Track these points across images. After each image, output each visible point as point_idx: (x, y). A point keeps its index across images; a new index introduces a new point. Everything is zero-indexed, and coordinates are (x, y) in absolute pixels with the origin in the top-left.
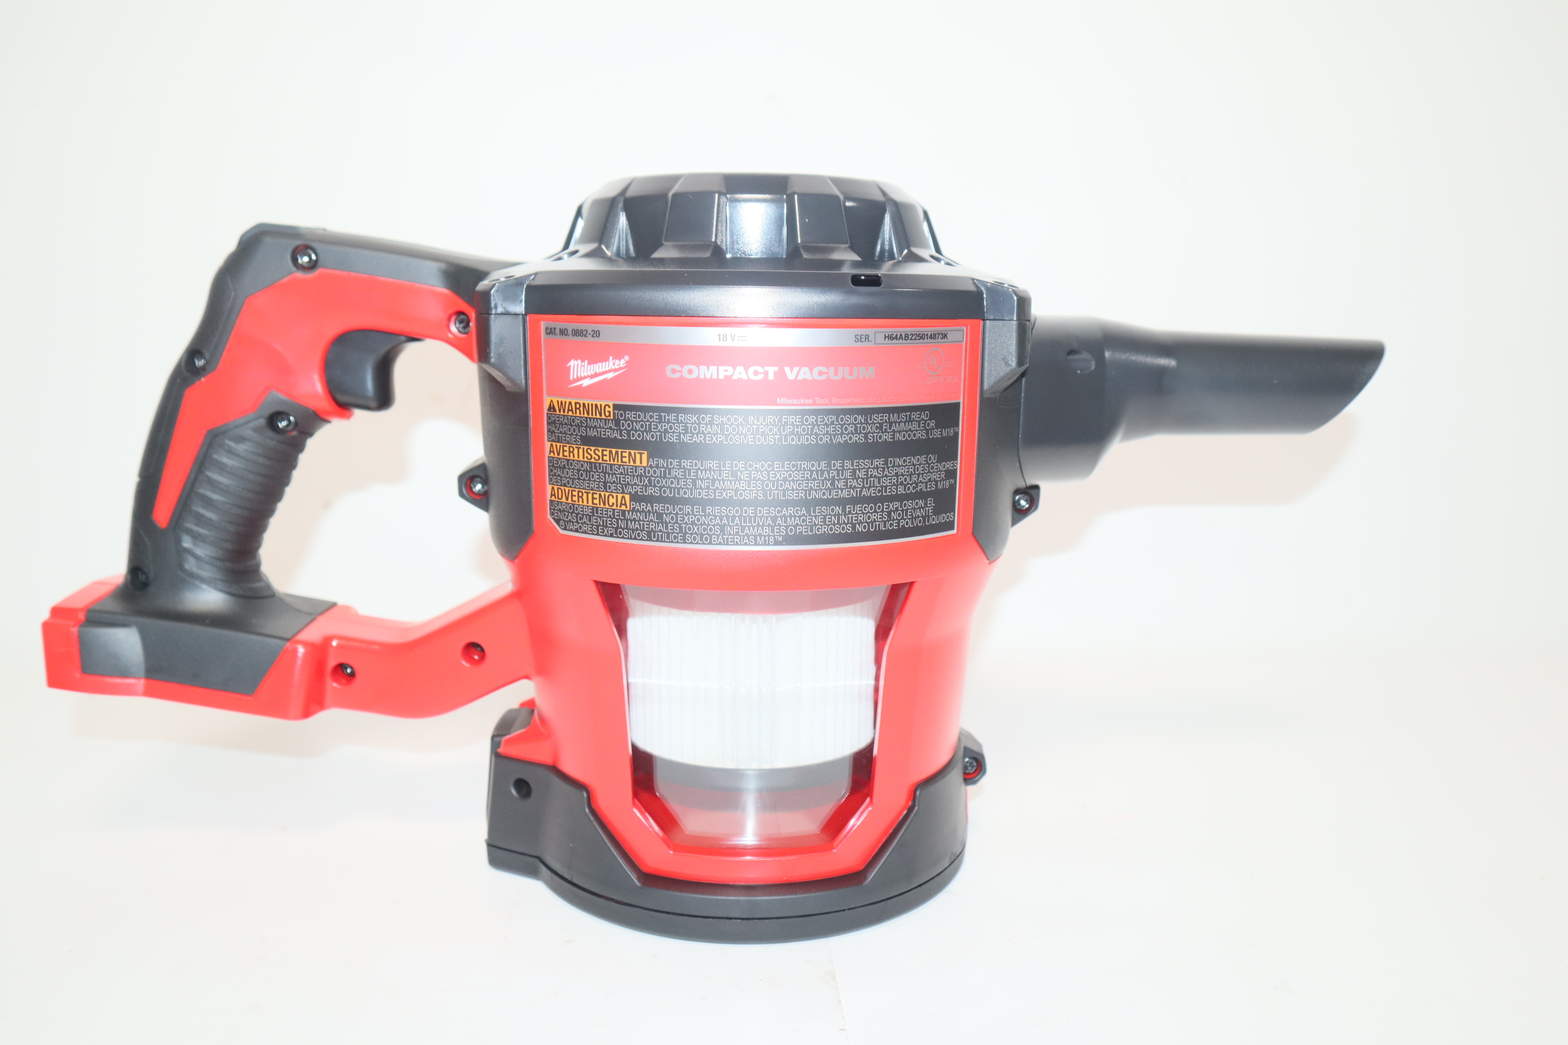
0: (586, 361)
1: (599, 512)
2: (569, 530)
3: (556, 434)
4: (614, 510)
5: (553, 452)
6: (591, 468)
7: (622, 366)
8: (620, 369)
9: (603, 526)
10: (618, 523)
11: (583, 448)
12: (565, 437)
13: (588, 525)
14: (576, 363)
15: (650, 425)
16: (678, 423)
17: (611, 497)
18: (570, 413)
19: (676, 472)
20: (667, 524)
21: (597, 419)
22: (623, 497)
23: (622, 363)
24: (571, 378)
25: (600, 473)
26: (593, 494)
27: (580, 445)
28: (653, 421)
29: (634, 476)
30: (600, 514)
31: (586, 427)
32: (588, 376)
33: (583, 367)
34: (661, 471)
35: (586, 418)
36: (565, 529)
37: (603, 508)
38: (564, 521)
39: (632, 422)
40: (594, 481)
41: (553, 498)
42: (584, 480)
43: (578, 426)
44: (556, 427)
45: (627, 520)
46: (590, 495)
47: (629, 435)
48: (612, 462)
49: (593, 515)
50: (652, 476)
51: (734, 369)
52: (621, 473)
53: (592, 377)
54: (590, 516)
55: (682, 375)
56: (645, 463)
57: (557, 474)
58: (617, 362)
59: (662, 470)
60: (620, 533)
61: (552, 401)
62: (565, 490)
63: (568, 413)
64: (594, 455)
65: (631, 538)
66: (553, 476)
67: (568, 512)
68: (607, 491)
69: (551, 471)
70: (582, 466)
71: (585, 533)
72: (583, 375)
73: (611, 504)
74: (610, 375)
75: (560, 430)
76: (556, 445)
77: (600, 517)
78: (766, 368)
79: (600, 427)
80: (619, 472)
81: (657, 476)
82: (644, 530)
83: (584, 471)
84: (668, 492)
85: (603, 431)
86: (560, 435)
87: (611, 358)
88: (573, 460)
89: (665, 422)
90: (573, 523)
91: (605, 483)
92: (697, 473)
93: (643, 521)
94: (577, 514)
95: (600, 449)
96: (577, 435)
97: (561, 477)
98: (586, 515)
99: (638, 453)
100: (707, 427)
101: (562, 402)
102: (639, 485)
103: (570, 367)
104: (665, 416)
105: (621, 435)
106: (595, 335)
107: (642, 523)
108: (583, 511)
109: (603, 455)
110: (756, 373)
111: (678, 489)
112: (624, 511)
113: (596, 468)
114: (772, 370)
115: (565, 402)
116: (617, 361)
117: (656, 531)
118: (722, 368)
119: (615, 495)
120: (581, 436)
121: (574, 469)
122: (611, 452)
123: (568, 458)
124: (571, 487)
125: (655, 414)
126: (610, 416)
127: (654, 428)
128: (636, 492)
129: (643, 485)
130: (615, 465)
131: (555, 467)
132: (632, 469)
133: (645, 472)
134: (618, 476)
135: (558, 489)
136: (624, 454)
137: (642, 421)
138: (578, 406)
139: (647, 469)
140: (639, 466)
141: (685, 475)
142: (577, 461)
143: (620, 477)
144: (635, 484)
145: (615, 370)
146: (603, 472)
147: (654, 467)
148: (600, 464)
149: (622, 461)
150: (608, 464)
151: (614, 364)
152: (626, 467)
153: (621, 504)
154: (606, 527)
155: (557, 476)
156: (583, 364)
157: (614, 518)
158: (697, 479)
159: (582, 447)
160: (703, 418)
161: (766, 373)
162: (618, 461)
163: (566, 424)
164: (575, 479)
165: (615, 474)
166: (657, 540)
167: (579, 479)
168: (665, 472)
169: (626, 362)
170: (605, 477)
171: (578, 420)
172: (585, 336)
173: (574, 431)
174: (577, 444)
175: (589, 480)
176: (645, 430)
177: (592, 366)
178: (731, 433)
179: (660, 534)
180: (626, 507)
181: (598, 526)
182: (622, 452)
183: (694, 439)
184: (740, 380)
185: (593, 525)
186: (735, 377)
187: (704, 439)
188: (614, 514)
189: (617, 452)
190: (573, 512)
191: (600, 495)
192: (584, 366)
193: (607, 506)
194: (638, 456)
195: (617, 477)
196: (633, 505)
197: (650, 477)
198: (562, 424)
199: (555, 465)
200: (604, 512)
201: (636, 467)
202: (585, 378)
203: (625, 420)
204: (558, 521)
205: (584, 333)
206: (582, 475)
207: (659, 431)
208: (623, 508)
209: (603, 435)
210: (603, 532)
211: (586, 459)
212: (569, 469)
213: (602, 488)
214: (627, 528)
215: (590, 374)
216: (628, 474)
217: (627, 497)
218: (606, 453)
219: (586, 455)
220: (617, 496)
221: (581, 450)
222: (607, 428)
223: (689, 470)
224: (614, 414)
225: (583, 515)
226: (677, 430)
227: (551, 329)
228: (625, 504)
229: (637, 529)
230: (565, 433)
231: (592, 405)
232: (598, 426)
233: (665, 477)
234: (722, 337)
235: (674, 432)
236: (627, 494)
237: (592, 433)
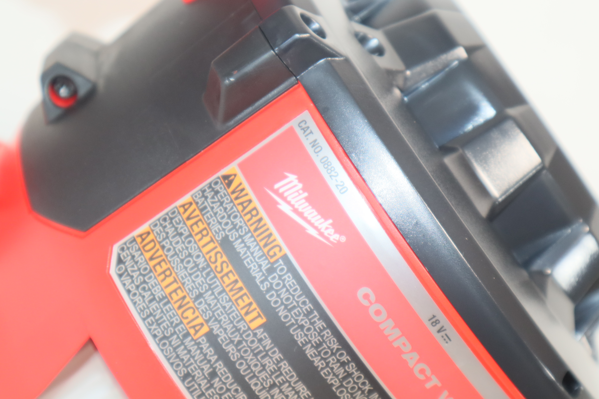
0: (306, 194)
1: (167, 307)
2: (122, 281)
3: (206, 204)
4: (181, 322)
5: (186, 210)
6: (204, 269)
7: (332, 239)
8: (327, 239)
9: (157, 321)
10: (172, 335)
11: (215, 248)
12: (211, 216)
13: (144, 301)
14: (296, 182)
15: (294, 307)
16: (319, 334)
17: (191, 311)
18: (240, 208)
19: (269, 362)
20: (212, 386)
21: (258, 244)
22: (202, 325)
23: (335, 237)
24: (276, 186)
25: (207, 283)
26: (179, 288)
27: (217, 241)
28: (301, 308)
29: (232, 322)
30: (166, 310)
31: (240, 237)
32: (293, 206)
33: (297, 194)
34: (258, 347)
35: (249, 231)
36: (120, 276)
37: (174, 309)
38: (126, 270)
39: (284, 286)
40: (194, 282)
41: (139, 240)
42: (186, 268)
43: (235, 226)
44: (213, 198)
45: (183, 344)
46: (175, 286)
47: (268, 290)
48: (227, 289)
49: (159, 302)
50: (246, 341)
51: (411, 351)
52: (224, 308)
53: (296, 211)
54: (154, 299)
55: (369, 307)
56: (253, 325)
57: (166, 230)
58: (331, 231)
59: (261, 348)
60: (164, 344)
61: (235, 175)
62: (158, 250)
63: (239, 204)
64: (218, 264)
65: (168, 360)
66: (161, 225)
67: (139, 269)
68: (194, 302)
69: (165, 220)
70: (198, 256)
71: (135, 303)
72: (289, 199)
73: (185, 315)
74: (312, 232)
75: (214, 205)
76: (194, 210)
77: (162, 312)
78: (433, 377)
79: (252, 253)
80: (224, 304)
81: (250, 347)
82: (187, 367)
83: (195, 262)
84: (244, 367)
85: (251, 260)
86: (209, 209)
87: (330, 221)
88: (195, 242)
89: (310, 320)
90: (133, 282)
91: (200, 295)
92: (284, 382)
93: (196, 361)
94: (145, 282)
95: (230, 268)
96: (224, 230)
97: (167, 237)
98: (152, 294)
99: (258, 312)
100: (336, 363)
101: (243, 190)
102: (227, 334)
103: (286, 177)
104: (315, 316)
105: (262, 282)
106: (340, 188)
107: (192, 361)
108: (153, 287)
109: (227, 274)
110: (422, 371)
111: (254, 376)
112: (187, 334)
113: (208, 274)
114: (435, 381)
115: (247, 194)
116: (333, 231)
117: (195, 381)
118: (403, 339)
119: (197, 314)
120: (227, 236)
121: (187, 248)
122: (236, 281)
123: (193, 234)
124: (167, 256)
125: (310, 305)
126: (272, 257)
127: (295, 313)
128: (218, 336)
129: (230, 338)
130: (227, 294)
131: (171, 223)
132: (237, 316)
133: (244, 332)
134: (219, 305)
135: (153, 241)
136: (245, 298)
137: (293, 296)
138: (254, 213)
139: (250, 332)
140: (245, 322)
141: (272, 373)
142: (199, 248)
143: (218, 308)
144: (225, 330)
145: (321, 234)
146: (210, 285)
147: (256, 338)
148: (215, 277)
149: (236, 300)
150: (222, 286)
151: (327, 228)
152: (234, 308)
153: (194, 327)
154: (159, 325)
155: (164, 231)
156: (301, 192)
157: (174, 328)
158: (279, 387)
159: (216, 244)
160: (341, 355)
161: (428, 379)
162: (233, 295)
163: (225, 209)
164: (178, 257)
165: (218, 301)
166: (188, 388)
167: (182, 261)
168: (260, 352)
169: (339, 241)
170: (207, 291)
171: (241, 222)
172: (331, 176)
173: (227, 224)
174: (214, 236)
175: (190, 275)
176: (286, 306)
177: (307, 204)
178: (347, 388)
179: (196, 386)
180: (195, 334)
181: (151, 314)
182: (245, 294)
183: (315, 359)
184: (405, 362)
185: (148, 308)
186: (404, 356)
187: (322, 369)
188: (177, 325)
189: (241, 289)
190: (144, 276)
191: (184, 297)
192: (300, 194)
193: (180, 312)
194: (255, 314)
195: (216, 305)
196: (203, 340)
197: (244, 339)
198: (222, 203)
199: (173, 221)
200: (171, 313)
201: (242, 319)
202: (289, 203)
203: (280, 277)
204: (120, 261)
205: (333, 173)
206: (189, 262)
207: (296, 320)
208: (192, 331)
209: (248, 263)
210: (150, 325)
211: (207, 257)
212: (183, 242)
213: (192, 295)
214: (175, 349)
215: (296, 206)
216: (228, 315)
217: (205, 329)
218: (232, 278)
219: (212, 254)
220: (197, 317)
221: (211, 245)
222: (257, 263)
223: (281, 374)
224: (277, 261)
225: (149, 289)
226: (311, 337)
227: (308, 128)
228: (197, 332)
229: (182, 360)
230: (215, 214)
231: (268, 229)
232: (252, 250)
233: (256, 355)
234: (434, 320)
235: (306, 335)
236: (209, 327)
237: (239, 246)
